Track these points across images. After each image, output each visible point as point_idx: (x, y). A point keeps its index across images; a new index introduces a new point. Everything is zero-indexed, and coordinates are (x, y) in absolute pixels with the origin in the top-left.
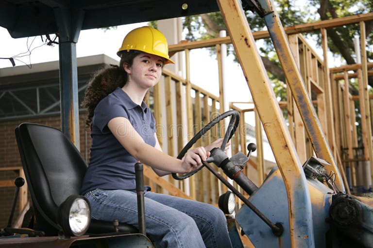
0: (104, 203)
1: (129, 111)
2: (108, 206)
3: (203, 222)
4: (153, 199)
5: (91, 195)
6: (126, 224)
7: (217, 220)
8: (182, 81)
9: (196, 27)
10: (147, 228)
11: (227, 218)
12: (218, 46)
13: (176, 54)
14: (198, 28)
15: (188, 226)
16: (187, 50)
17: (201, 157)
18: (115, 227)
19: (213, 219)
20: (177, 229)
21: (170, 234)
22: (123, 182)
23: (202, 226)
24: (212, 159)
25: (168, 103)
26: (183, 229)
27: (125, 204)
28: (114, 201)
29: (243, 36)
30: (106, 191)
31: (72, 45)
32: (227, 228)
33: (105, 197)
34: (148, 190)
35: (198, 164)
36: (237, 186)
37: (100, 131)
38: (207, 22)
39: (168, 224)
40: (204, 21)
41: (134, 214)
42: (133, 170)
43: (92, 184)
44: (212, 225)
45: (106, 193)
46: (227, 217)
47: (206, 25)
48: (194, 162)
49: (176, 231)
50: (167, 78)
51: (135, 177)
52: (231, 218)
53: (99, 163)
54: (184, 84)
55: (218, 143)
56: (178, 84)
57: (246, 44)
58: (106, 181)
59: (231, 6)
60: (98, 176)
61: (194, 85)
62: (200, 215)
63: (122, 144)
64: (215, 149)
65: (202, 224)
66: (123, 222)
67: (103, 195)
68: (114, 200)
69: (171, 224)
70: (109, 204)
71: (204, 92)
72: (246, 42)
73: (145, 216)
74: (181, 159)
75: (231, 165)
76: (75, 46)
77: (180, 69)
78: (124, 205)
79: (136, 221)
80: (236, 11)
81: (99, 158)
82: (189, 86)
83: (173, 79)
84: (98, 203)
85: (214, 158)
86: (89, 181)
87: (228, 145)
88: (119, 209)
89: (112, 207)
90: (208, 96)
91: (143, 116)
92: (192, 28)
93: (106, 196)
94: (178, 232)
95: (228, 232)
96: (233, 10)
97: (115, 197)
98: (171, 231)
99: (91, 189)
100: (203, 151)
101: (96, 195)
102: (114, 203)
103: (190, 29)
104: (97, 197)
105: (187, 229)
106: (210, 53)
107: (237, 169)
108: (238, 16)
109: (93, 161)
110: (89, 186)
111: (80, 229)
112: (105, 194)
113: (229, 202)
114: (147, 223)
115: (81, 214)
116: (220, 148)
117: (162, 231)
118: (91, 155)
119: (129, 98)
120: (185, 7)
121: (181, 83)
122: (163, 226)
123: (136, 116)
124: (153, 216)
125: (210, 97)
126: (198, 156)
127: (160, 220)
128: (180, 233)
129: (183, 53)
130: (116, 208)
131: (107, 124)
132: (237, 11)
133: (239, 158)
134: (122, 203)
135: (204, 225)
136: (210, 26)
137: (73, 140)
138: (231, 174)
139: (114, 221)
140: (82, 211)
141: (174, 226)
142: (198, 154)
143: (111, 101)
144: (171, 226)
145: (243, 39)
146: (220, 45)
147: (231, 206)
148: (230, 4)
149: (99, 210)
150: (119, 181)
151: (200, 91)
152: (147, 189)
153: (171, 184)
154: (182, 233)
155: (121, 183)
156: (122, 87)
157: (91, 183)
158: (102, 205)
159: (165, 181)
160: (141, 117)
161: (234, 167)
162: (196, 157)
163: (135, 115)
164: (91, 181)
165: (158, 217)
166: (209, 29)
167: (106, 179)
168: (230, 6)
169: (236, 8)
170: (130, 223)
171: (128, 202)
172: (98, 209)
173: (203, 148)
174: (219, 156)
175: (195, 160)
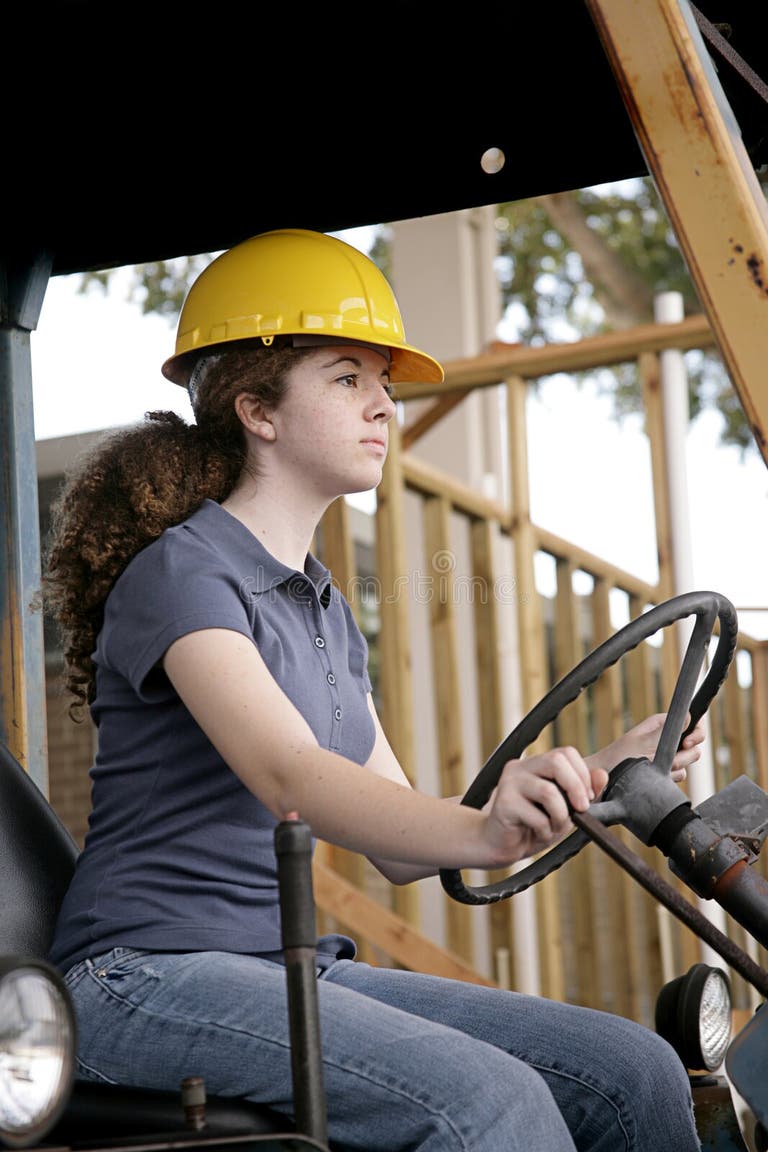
0: (146, 1010)
1: (256, 602)
2: (163, 1024)
3: (585, 1093)
4: (366, 990)
5: (91, 977)
6: (239, 1104)
7: (646, 1087)
8: (497, 516)
9: (560, 301)
10: (332, 1117)
11: (692, 1086)
12: (647, 359)
13: (474, 400)
14: (569, 304)
15: (518, 1106)
16: (516, 382)
17: (564, 793)
18: (190, 1111)
19: (630, 1080)
20: (468, 1121)
21: (438, 1144)
22: (233, 918)
23: (582, 1112)
24: (614, 807)
25: (440, 613)
26: (495, 1120)
27: (238, 1011)
28: (188, 999)
29: (739, 249)
30: (158, 958)
31: (14, 337)
32: (693, 1120)
33: (152, 983)
34: (340, 956)
35: (555, 826)
36: (743, 940)
37: (131, 690)
38: (607, 276)
39: (426, 1098)
40: (590, 272)
41: (277, 1055)
42: (269, 859)
43: (95, 926)
44: (626, 1109)
45: (156, 968)
46: (695, 1081)
47: (600, 291)
48: (535, 817)
49: (465, 1131)
50: (433, 505)
51: (275, 895)
52: (715, 1083)
53: (130, 834)
54: (505, 532)
55: (643, 737)
56: (479, 529)
57: (752, 283)
58: (154, 914)
59: (687, 117)
60: (124, 892)
61: (549, 535)
62: (573, 1063)
63: (220, 749)
64: (628, 763)
65: (580, 1103)
66: (230, 1092)
67: (142, 973)
68: (191, 996)
69: (440, 1099)
70: (169, 1013)
71: (591, 566)
72: (756, 274)
73: (321, 1062)
74: (479, 806)
75: (699, 834)
76: (27, 342)
77: (489, 466)
78: (231, 1017)
79: (286, 1088)
80: (707, 140)
81: (130, 809)
82: (527, 538)
83: (458, 509)
84: (118, 1013)
85: (625, 804)
86: (81, 913)
87: (696, 743)
88: (212, 1034)
89: (180, 1028)
90: (608, 583)
91: (316, 620)
92: (543, 307)
93: (157, 979)
94: (474, 1133)
95: (698, 1142)
96: (695, 134)
97: (192, 984)
98: (443, 1127)
99: (93, 948)
100: (577, 769)
101: (111, 977)
102: (192, 1009)
103: (532, 310)
104: (118, 987)
105: (513, 1118)
106: (618, 405)
107: (731, 852)
108: (719, 162)
109: (105, 824)
110: (82, 935)
111: (25, 1110)
112: (149, 971)
113: (704, 1013)
114: (331, 1096)
115: (35, 1044)
116: (651, 756)
117: (403, 1130)
118: (96, 797)
119: (258, 545)
120: (492, 160)
121: (493, 528)
122: (403, 1108)
123: (287, 621)
124: (361, 1065)
125: (620, 587)
126: (552, 787)
127: (391, 1081)
128: (482, 1134)
129: (500, 393)
130: (199, 1031)
131: (161, 660)
132: (712, 140)
133: (741, 806)
134: (225, 1011)
135: (590, 1106)
136: (619, 291)
137: (18, 746)
138: (705, 876)
139: (186, 1086)
140: (36, 1031)
141: (454, 1104)
142: (553, 781)
143: (175, 558)
144: (441, 1106)
145: (741, 260)
146: (658, 354)
147: (715, 1032)
148: (678, 108)
149: (123, 1045)
150: (215, 912)
151: (575, 560)
152: (337, 948)
153: (458, 960)
154: (489, 1136)
155: (221, 924)
156: (221, 501)
157: (91, 921)
158: (136, 1021)
159: (432, 948)
160: (311, 625)
161: (717, 844)
162: (543, 789)
163: (284, 614)
164: (91, 912)
165: (383, 1069)
166: (613, 305)
167: (155, 905)
168: (682, 118)
169: (706, 129)
170: (257, 1099)
171: (249, 1002)
172: (119, 1036)
173: (572, 752)
174: (648, 798)
175: (540, 806)
